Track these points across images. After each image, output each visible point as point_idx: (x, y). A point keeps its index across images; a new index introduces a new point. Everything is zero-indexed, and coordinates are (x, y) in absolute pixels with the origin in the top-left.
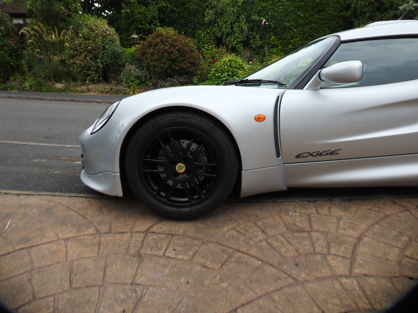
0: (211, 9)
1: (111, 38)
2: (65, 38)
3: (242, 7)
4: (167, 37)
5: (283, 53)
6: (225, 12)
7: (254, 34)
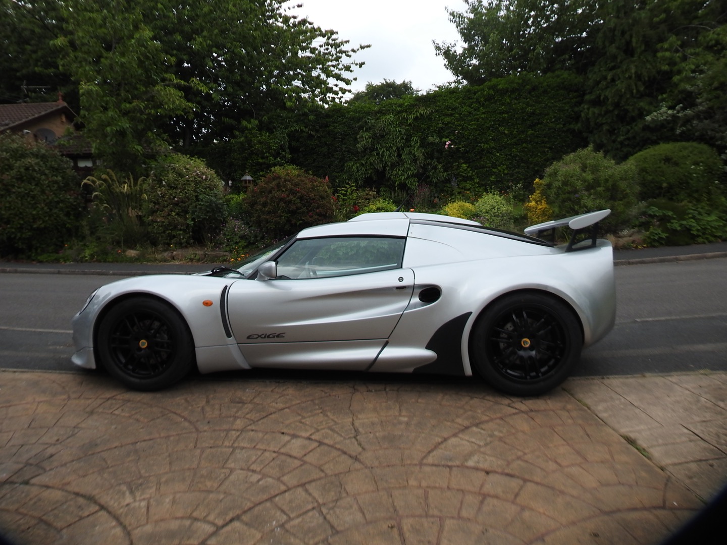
0: (367, 130)
1: (208, 184)
2: (144, 187)
3: (414, 125)
4: (286, 180)
5: (482, 188)
6: (387, 134)
7: (435, 162)
